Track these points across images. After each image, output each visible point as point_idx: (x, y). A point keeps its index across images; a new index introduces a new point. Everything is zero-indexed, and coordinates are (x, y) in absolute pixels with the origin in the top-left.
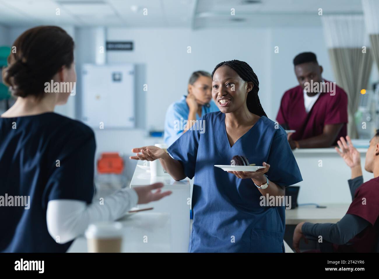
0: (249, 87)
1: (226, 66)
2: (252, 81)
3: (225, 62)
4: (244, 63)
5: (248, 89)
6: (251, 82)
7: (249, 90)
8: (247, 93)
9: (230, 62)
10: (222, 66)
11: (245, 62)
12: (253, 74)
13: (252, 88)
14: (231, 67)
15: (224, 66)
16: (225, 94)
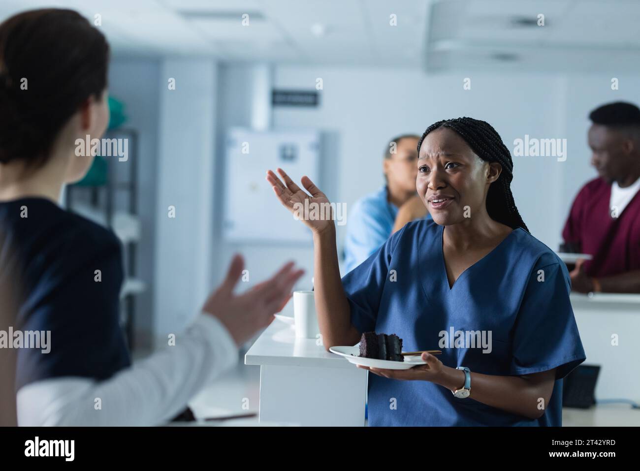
0: (492, 173)
1: (445, 129)
2: (498, 162)
3: (444, 121)
5: (489, 177)
6: (497, 164)
7: (493, 179)
8: (488, 186)
9: (454, 122)
10: (438, 129)
11: (485, 122)
12: (500, 147)
13: (497, 176)
14: (457, 131)
15: (442, 129)
16: (443, 186)
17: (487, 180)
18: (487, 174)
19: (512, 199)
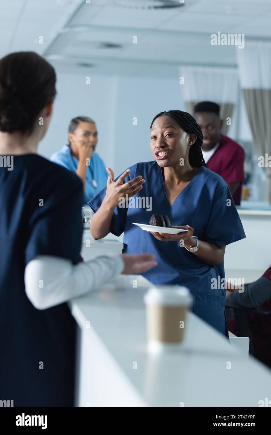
0: (191, 140)
1: (165, 115)
2: (195, 134)
3: (165, 112)
4: (187, 114)
5: (190, 142)
6: (194, 135)
7: (192, 143)
8: (190, 147)
9: (171, 112)
10: (161, 116)
12: (196, 126)
13: (194, 141)
14: (172, 116)
16: (164, 146)
17: (188, 144)
18: (189, 140)
19: (202, 155)
